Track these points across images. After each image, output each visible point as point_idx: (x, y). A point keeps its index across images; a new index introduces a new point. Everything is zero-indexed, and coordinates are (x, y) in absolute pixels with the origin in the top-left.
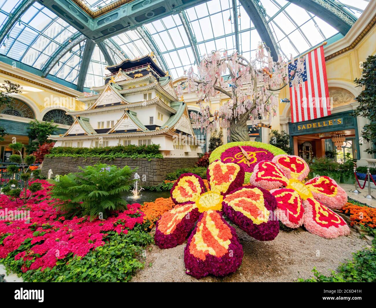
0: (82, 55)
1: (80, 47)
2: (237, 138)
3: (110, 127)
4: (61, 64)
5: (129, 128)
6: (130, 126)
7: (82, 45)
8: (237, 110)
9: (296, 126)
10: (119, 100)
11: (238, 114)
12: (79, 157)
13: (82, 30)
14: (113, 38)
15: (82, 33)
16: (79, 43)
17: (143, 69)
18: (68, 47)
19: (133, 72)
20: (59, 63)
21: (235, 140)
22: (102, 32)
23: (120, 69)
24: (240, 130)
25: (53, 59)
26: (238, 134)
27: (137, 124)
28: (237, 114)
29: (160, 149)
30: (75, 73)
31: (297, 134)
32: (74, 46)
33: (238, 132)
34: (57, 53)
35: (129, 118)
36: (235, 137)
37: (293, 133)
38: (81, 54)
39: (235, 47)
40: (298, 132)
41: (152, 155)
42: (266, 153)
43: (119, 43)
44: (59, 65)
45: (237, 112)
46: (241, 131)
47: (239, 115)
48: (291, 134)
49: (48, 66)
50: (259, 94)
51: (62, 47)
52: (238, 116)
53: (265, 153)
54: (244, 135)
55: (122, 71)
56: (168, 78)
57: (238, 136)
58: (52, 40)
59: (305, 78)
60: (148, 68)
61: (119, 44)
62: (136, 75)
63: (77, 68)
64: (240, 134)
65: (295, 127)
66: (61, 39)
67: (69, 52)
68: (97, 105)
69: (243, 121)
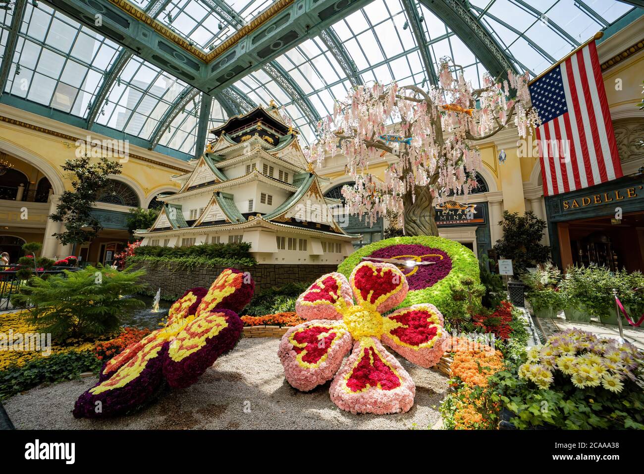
0: (199, 114)
1: (195, 103)
2: (413, 230)
3: (197, 218)
4: (173, 130)
5: (218, 218)
6: (218, 215)
7: (197, 101)
8: (408, 180)
9: (559, 201)
10: (214, 178)
11: (411, 186)
12: (158, 261)
13: (192, 82)
14: (235, 84)
15: (194, 87)
16: (193, 98)
17: (251, 128)
18: (180, 106)
19: (240, 133)
20: (170, 129)
21: (410, 233)
22: (218, 80)
23: (223, 132)
24: (419, 215)
25: (164, 124)
26: (415, 222)
27: (227, 212)
28: (408, 186)
29: (251, 250)
30: (192, 140)
31: (563, 219)
32: (187, 102)
33: (414, 218)
34: (168, 115)
35: (217, 204)
36: (410, 227)
37: (554, 217)
38: (197, 112)
39: (425, 69)
40: (565, 215)
41: (236, 259)
42: (442, 258)
43: (245, 90)
44: (169, 132)
45: (408, 184)
46: (420, 217)
47: (413, 189)
48: (551, 218)
49: (157, 134)
50: (445, 148)
51: (172, 107)
52: (410, 189)
53: (440, 258)
54: (424, 223)
55: (225, 134)
56: (291, 137)
57: (415, 225)
58: (160, 99)
59: (562, 108)
60: (259, 125)
61: (245, 92)
62: (244, 138)
63: (193, 133)
64: (418, 222)
65: (557, 205)
66: (172, 97)
67: (181, 112)
68: (189, 186)
69: (422, 199)
